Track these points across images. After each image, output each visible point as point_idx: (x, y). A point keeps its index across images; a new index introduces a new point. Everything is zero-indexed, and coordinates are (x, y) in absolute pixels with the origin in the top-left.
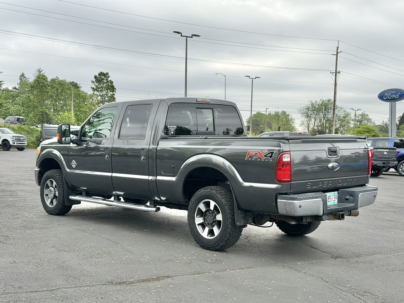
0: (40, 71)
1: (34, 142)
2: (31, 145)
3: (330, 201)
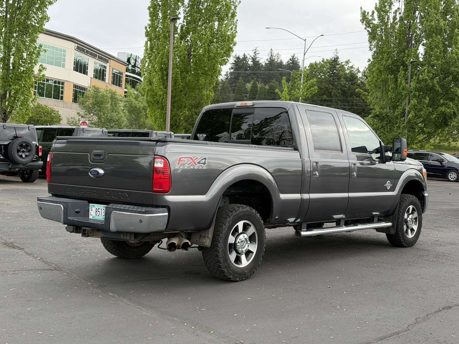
3: (98, 214)
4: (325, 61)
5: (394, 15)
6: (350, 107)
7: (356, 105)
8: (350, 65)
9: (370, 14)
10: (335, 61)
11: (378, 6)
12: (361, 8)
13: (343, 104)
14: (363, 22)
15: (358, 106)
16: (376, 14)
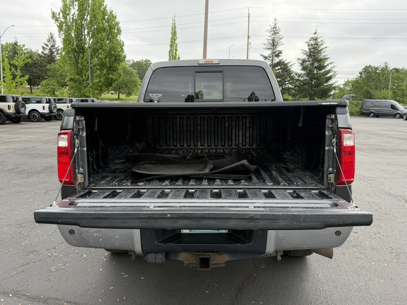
0: (386, 63)
1: (358, 112)
2: (356, 113)
4: (8, 44)
5: (72, 17)
6: (31, 74)
7: (35, 73)
8: (26, 47)
9: (58, 14)
10: (16, 44)
11: (62, 10)
12: (52, 9)
13: (26, 72)
14: (53, 19)
15: (36, 74)
16: (61, 15)
